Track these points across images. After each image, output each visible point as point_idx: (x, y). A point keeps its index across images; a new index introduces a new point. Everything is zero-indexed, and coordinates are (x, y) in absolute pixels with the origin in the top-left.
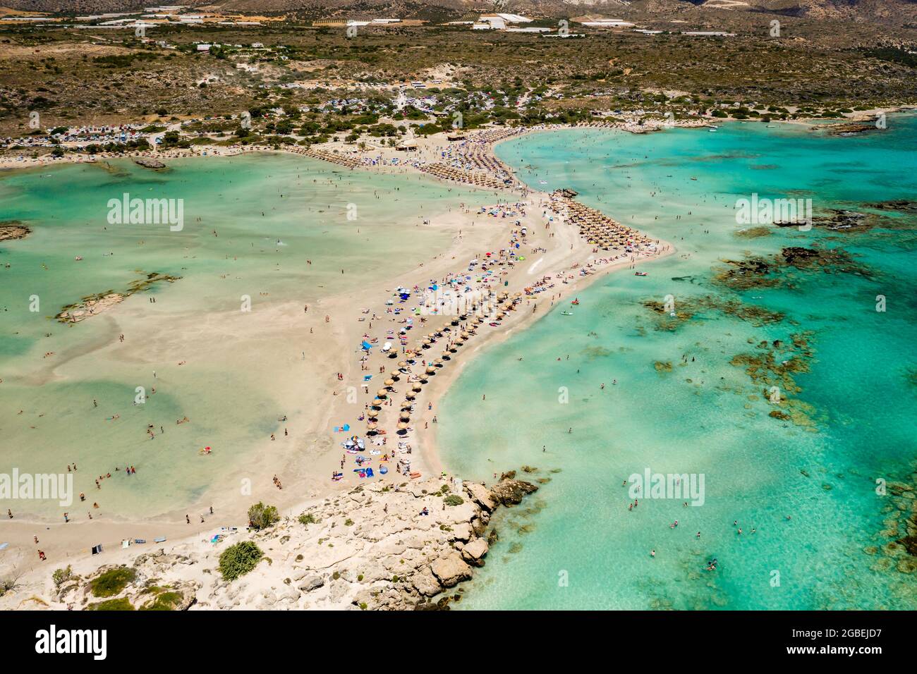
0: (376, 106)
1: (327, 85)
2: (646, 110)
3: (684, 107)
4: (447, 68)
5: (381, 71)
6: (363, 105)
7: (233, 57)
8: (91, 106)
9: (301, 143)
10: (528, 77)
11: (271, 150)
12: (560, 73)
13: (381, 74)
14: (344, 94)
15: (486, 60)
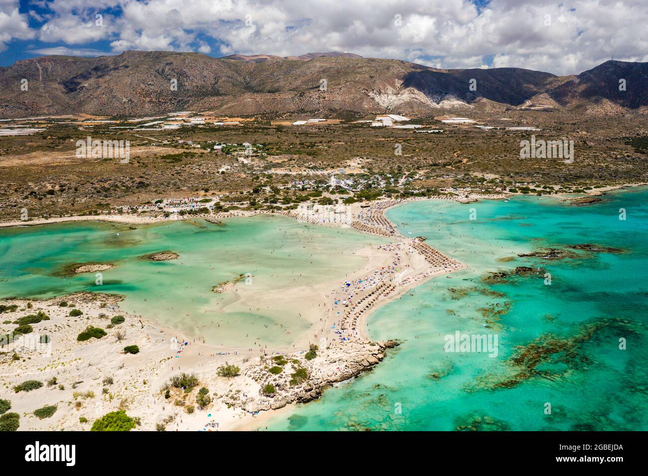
0: (320, 185)
1: (290, 171)
2: (471, 188)
3: (494, 186)
4: (358, 160)
5: (320, 162)
6: (313, 184)
7: (236, 153)
8: (167, 186)
9: (285, 209)
10: (405, 165)
11: (269, 213)
12: (425, 162)
13: (320, 164)
14: (301, 177)
15: (381, 154)
